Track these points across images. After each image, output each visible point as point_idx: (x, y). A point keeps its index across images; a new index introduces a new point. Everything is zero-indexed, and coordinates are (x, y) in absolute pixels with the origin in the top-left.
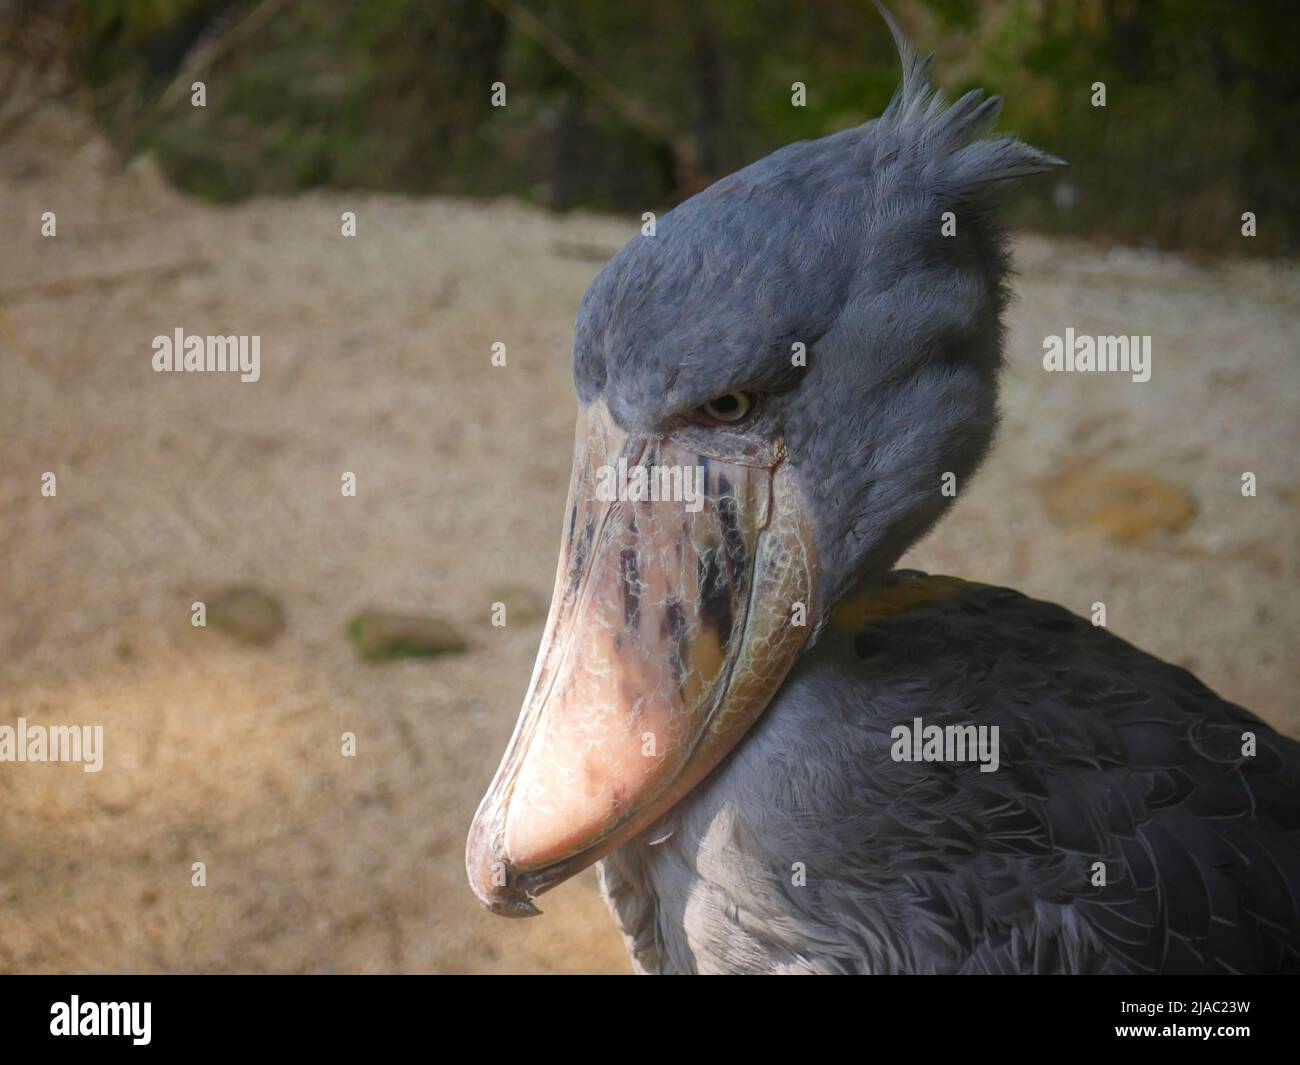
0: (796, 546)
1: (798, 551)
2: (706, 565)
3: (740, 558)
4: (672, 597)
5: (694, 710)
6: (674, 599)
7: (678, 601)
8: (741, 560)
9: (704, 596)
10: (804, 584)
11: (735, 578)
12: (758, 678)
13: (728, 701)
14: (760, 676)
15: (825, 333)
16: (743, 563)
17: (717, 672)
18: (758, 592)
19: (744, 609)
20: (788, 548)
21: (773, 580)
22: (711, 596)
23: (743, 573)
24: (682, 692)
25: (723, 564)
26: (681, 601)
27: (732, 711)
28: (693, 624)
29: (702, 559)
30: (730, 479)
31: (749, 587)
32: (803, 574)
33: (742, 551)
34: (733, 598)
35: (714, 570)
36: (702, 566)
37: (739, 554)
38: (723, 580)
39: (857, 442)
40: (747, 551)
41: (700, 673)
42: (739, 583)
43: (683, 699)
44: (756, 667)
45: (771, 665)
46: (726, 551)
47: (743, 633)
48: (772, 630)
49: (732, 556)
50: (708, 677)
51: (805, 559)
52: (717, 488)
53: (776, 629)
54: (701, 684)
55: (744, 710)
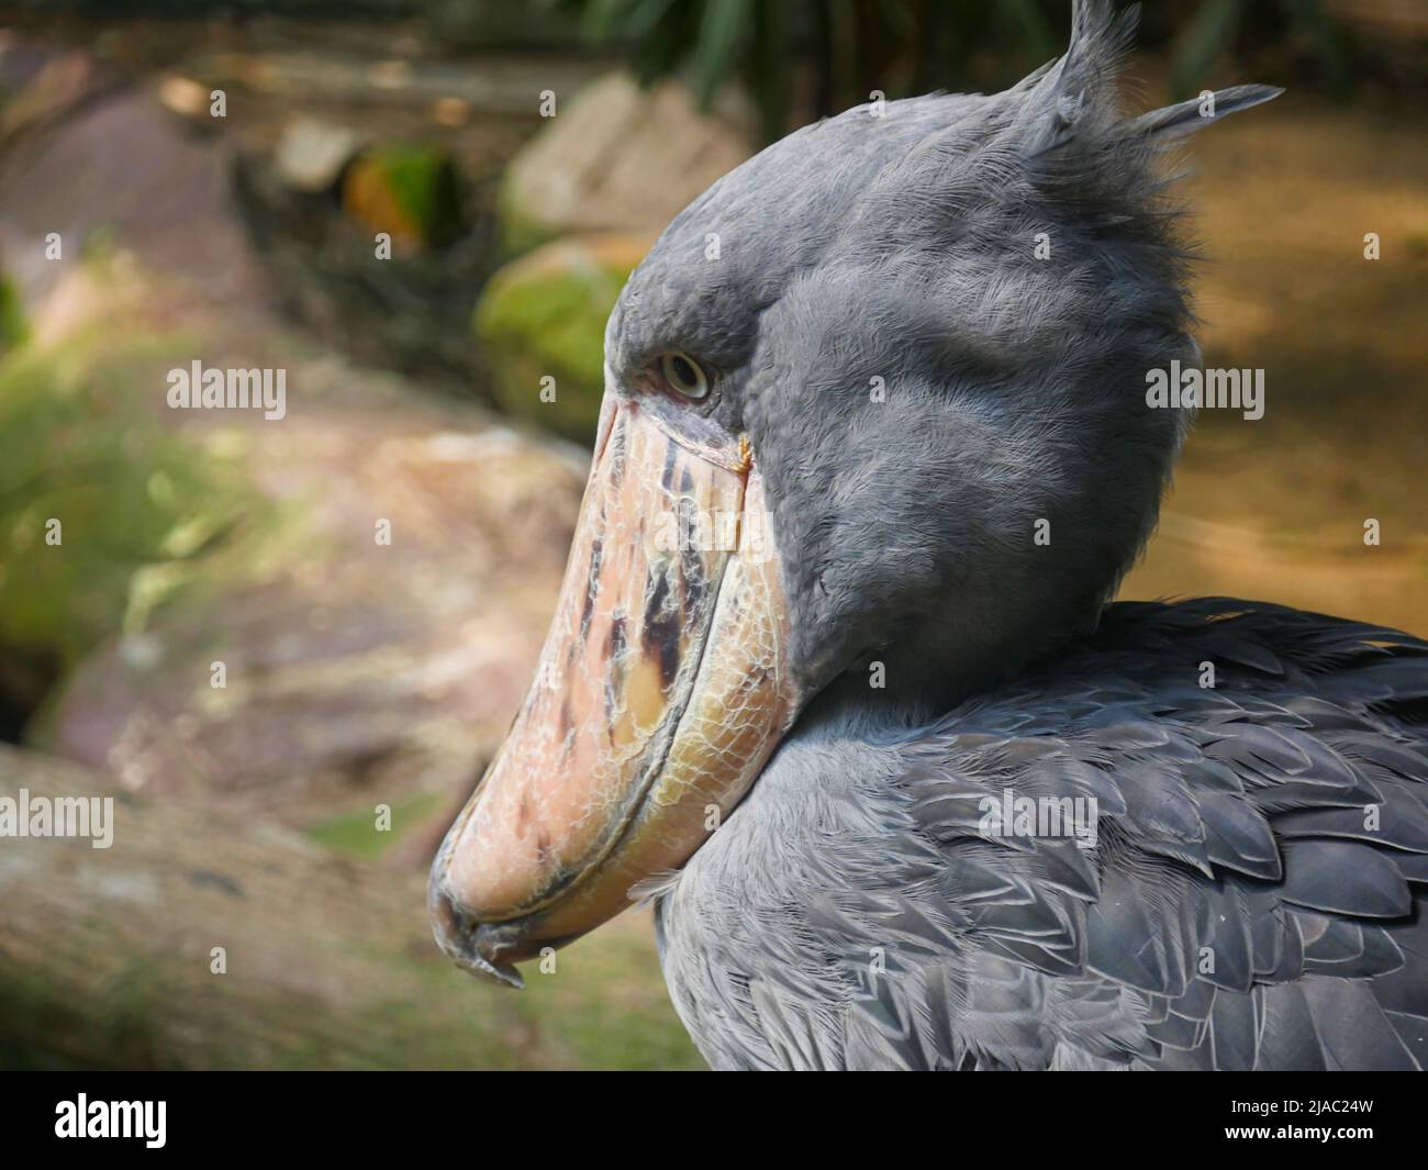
0: (760, 584)
1: (761, 590)
2: (656, 578)
3: (696, 581)
4: (618, 609)
5: (624, 759)
6: (619, 612)
7: (623, 616)
8: (698, 585)
9: (648, 618)
10: (767, 636)
11: (689, 605)
12: (710, 746)
13: (670, 765)
14: (715, 744)
15: (775, 300)
16: (700, 588)
17: (655, 720)
18: (717, 633)
19: (697, 650)
20: (751, 584)
21: (735, 623)
22: (656, 619)
23: (699, 603)
24: (611, 732)
25: (674, 581)
26: (625, 618)
27: (677, 780)
28: (633, 649)
29: (653, 569)
30: (694, 475)
31: (706, 622)
32: (766, 623)
33: (700, 572)
34: (683, 631)
35: (663, 588)
36: (650, 579)
37: (695, 576)
38: (672, 603)
39: (811, 457)
40: (705, 573)
41: (633, 715)
42: (692, 613)
43: (612, 743)
44: (709, 731)
45: (729, 736)
46: (681, 567)
47: (694, 679)
48: (729, 687)
49: (686, 574)
50: (644, 723)
51: (767, 604)
52: (679, 483)
53: (733, 687)
54: (632, 728)
55: (693, 783)
